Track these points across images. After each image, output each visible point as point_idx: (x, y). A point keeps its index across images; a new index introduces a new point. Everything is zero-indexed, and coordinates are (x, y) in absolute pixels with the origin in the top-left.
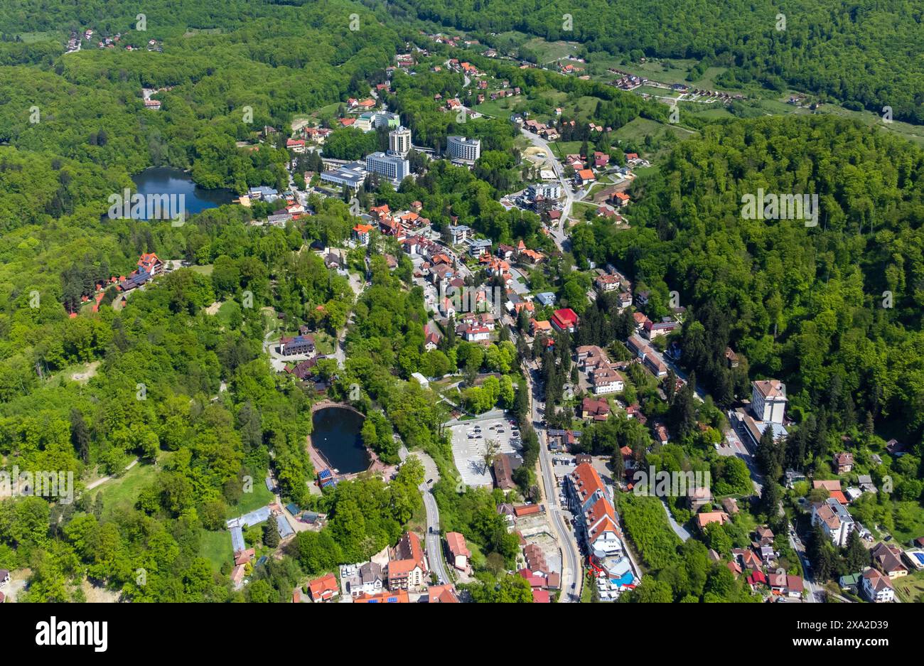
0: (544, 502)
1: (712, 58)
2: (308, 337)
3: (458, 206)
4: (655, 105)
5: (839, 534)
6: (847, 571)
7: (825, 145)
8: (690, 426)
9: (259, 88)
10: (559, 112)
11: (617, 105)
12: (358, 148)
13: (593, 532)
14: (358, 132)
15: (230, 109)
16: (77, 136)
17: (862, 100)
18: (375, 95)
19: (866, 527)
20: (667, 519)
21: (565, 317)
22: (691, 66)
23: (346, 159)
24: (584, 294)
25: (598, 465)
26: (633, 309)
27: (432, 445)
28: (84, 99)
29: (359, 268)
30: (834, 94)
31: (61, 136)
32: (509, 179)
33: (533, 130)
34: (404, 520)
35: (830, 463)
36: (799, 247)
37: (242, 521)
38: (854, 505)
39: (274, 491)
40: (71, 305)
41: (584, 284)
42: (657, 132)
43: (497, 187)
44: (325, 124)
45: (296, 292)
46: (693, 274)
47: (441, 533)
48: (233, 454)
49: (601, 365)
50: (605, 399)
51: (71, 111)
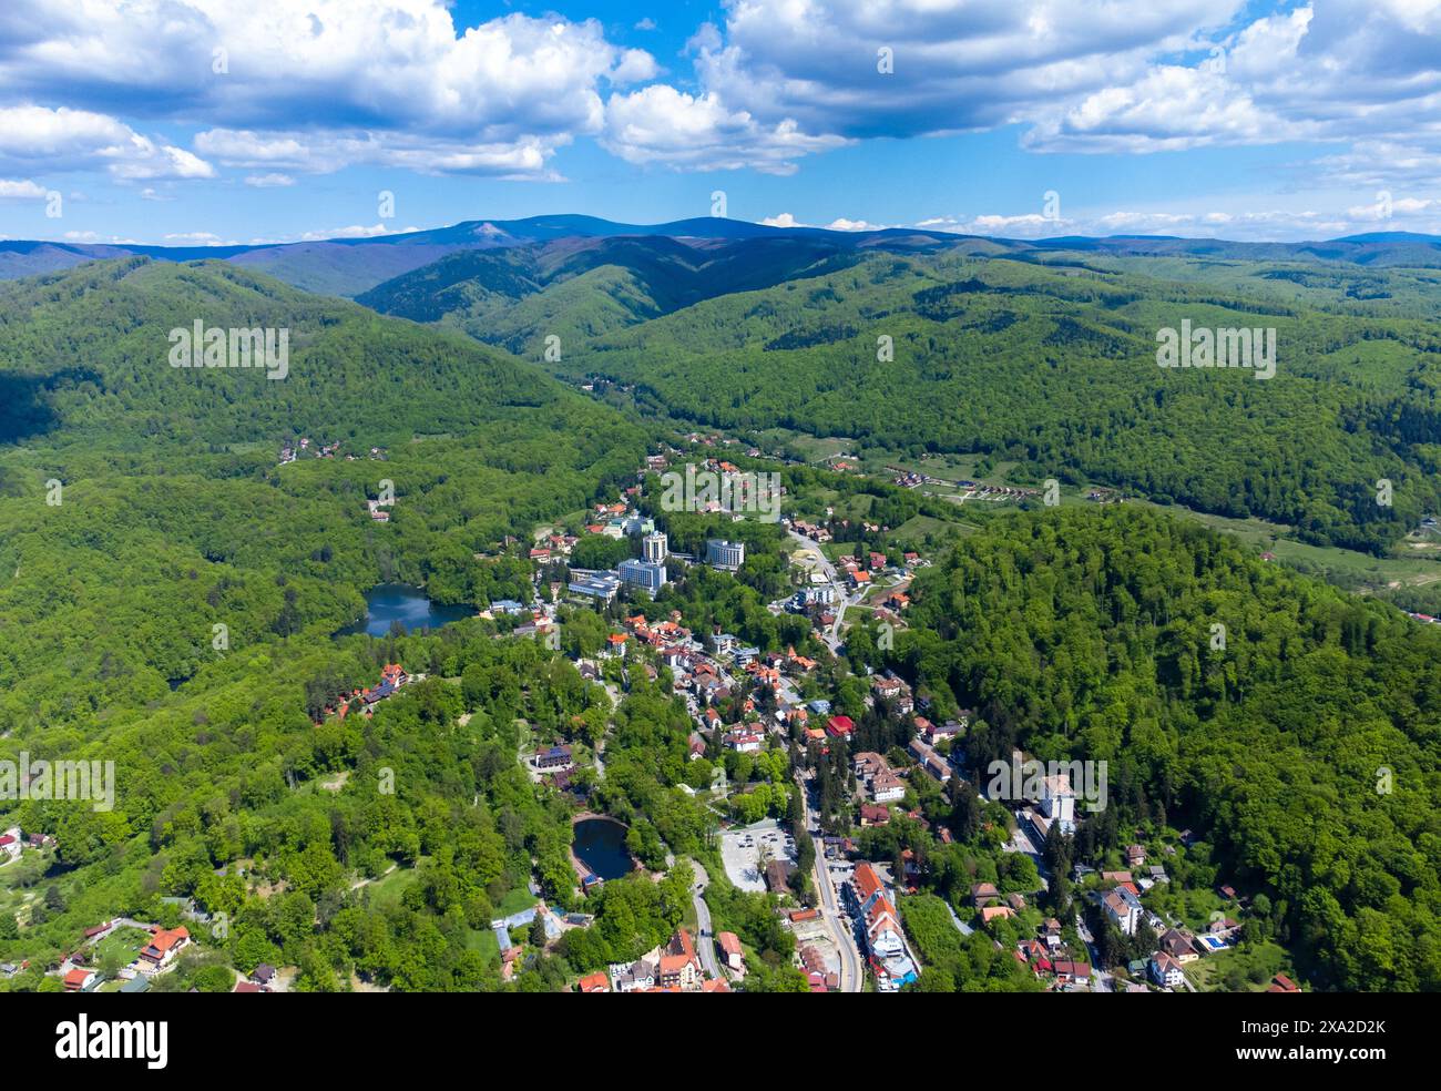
0: (820, 906)
1: (1002, 452)
2: (566, 749)
3: (721, 614)
4: (936, 501)
5: (1128, 923)
6: (1136, 955)
7: (1117, 535)
8: (975, 826)
9: (497, 496)
10: (830, 512)
11: (894, 502)
12: (609, 555)
13: (873, 932)
14: (609, 539)
15: (466, 520)
16: (299, 552)
17: (1172, 493)
18: (625, 500)
19: (1158, 916)
20: (951, 918)
21: (841, 725)
22: (979, 461)
23: (596, 568)
24: (861, 700)
25: (879, 870)
26: (915, 714)
27: (700, 853)
28: (305, 512)
29: (615, 679)
30: (1141, 488)
31: (281, 553)
32: (777, 584)
33: (802, 531)
34: (674, 921)
35: (1121, 856)
36: (1088, 640)
37: (507, 922)
38: (1144, 894)
39: (538, 895)
40: (317, 715)
41: (861, 690)
42: (939, 529)
43: (764, 592)
44: (570, 532)
45: (551, 702)
46: (978, 673)
47: (713, 935)
48: (496, 854)
49: (881, 771)
50: (886, 806)
51: (291, 525)
